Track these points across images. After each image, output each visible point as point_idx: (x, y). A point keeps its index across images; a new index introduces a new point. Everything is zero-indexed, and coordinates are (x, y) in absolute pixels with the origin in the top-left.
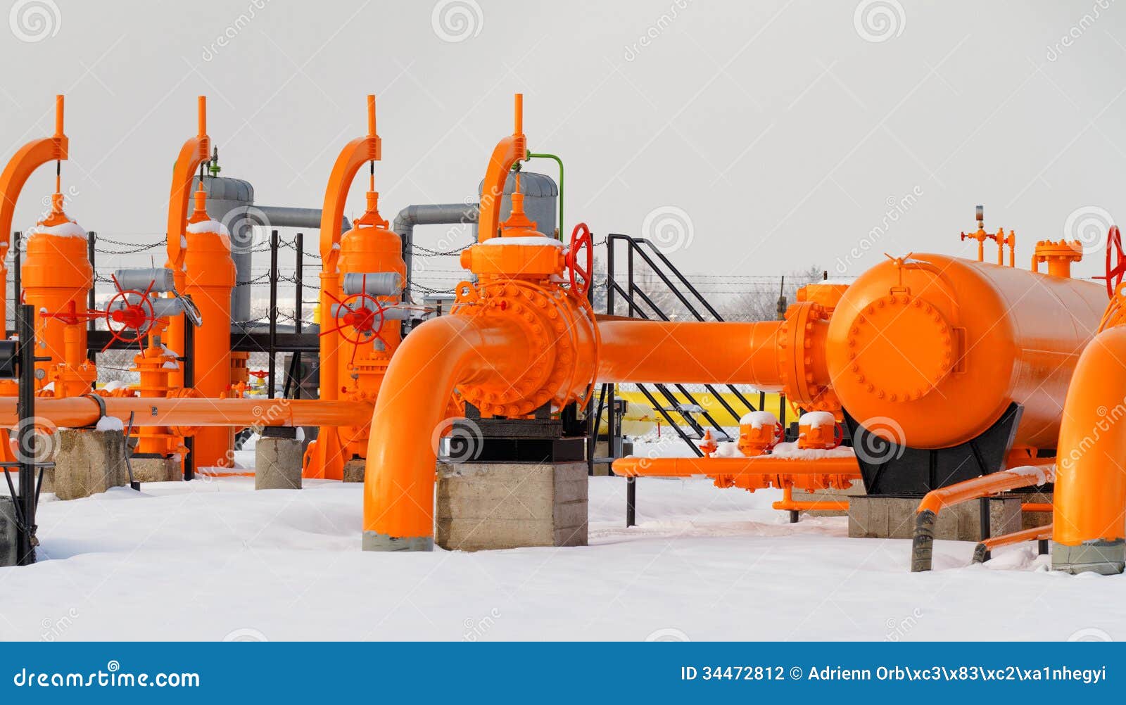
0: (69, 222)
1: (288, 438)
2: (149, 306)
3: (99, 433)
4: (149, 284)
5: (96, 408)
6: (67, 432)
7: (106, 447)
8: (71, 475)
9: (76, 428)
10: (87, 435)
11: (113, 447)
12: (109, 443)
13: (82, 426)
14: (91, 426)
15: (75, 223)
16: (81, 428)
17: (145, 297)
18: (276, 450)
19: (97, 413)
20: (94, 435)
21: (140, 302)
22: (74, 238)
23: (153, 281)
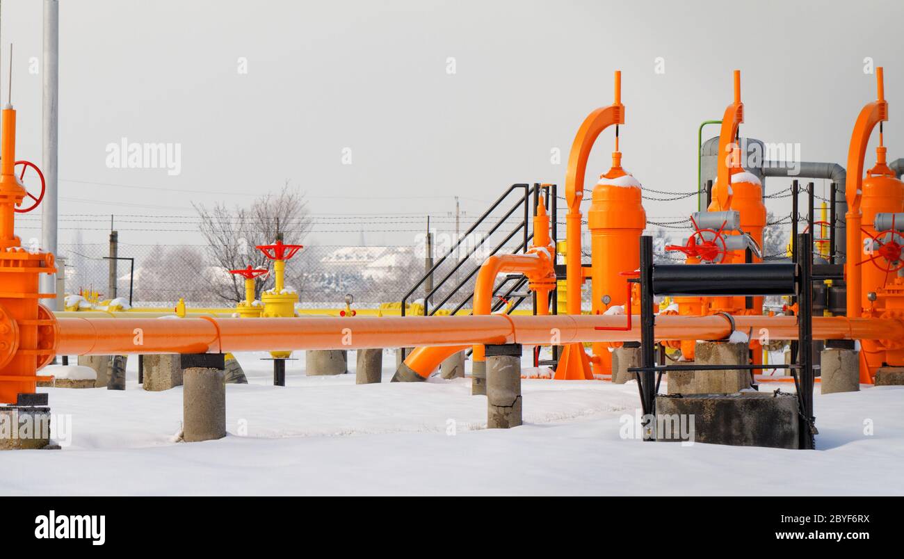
0: (626, 175)
1: (849, 349)
2: (721, 242)
3: (732, 345)
4: (722, 224)
5: (727, 323)
6: (704, 344)
7: (737, 356)
8: (709, 380)
9: (712, 341)
10: (722, 347)
11: (742, 356)
12: (740, 353)
13: (716, 339)
14: (724, 339)
15: (631, 176)
16: (716, 341)
17: (718, 235)
18: (840, 359)
19: (729, 329)
20: (728, 347)
21: (714, 239)
22: (632, 187)
23: (726, 221)
